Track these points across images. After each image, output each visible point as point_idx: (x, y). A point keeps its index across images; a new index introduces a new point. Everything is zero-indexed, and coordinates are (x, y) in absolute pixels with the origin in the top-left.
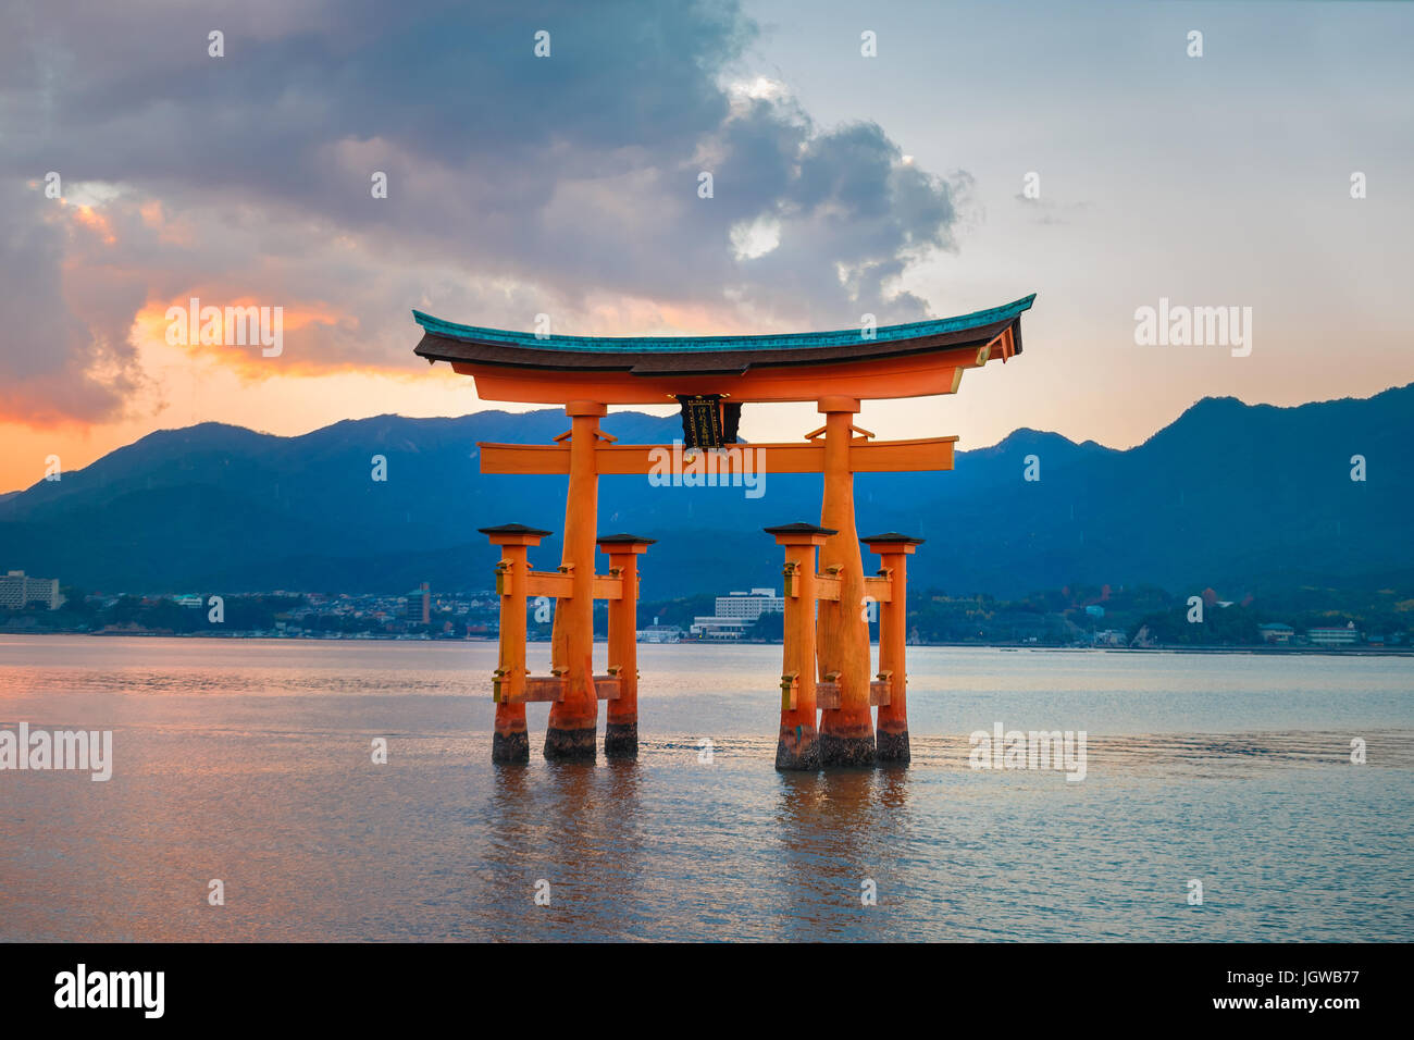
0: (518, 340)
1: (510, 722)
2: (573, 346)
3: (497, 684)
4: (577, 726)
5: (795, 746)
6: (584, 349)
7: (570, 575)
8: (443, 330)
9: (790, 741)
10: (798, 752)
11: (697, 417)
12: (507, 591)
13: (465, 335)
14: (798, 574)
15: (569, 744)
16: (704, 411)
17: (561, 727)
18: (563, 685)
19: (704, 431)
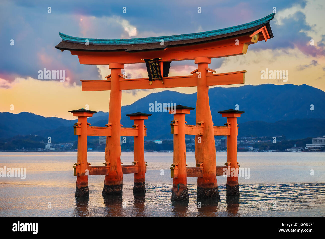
0: (93, 42)
1: (80, 183)
2: (112, 43)
3: (75, 169)
4: (113, 184)
5: (177, 192)
6: (115, 44)
7: (110, 128)
8: (69, 40)
9: (176, 190)
10: (178, 194)
11: (152, 67)
12: (78, 134)
13: (76, 41)
14: (178, 125)
15: (111, 191)
16: (154, 65)
17: (108, 184)
18: (108, 169)
19: (155, 72)
